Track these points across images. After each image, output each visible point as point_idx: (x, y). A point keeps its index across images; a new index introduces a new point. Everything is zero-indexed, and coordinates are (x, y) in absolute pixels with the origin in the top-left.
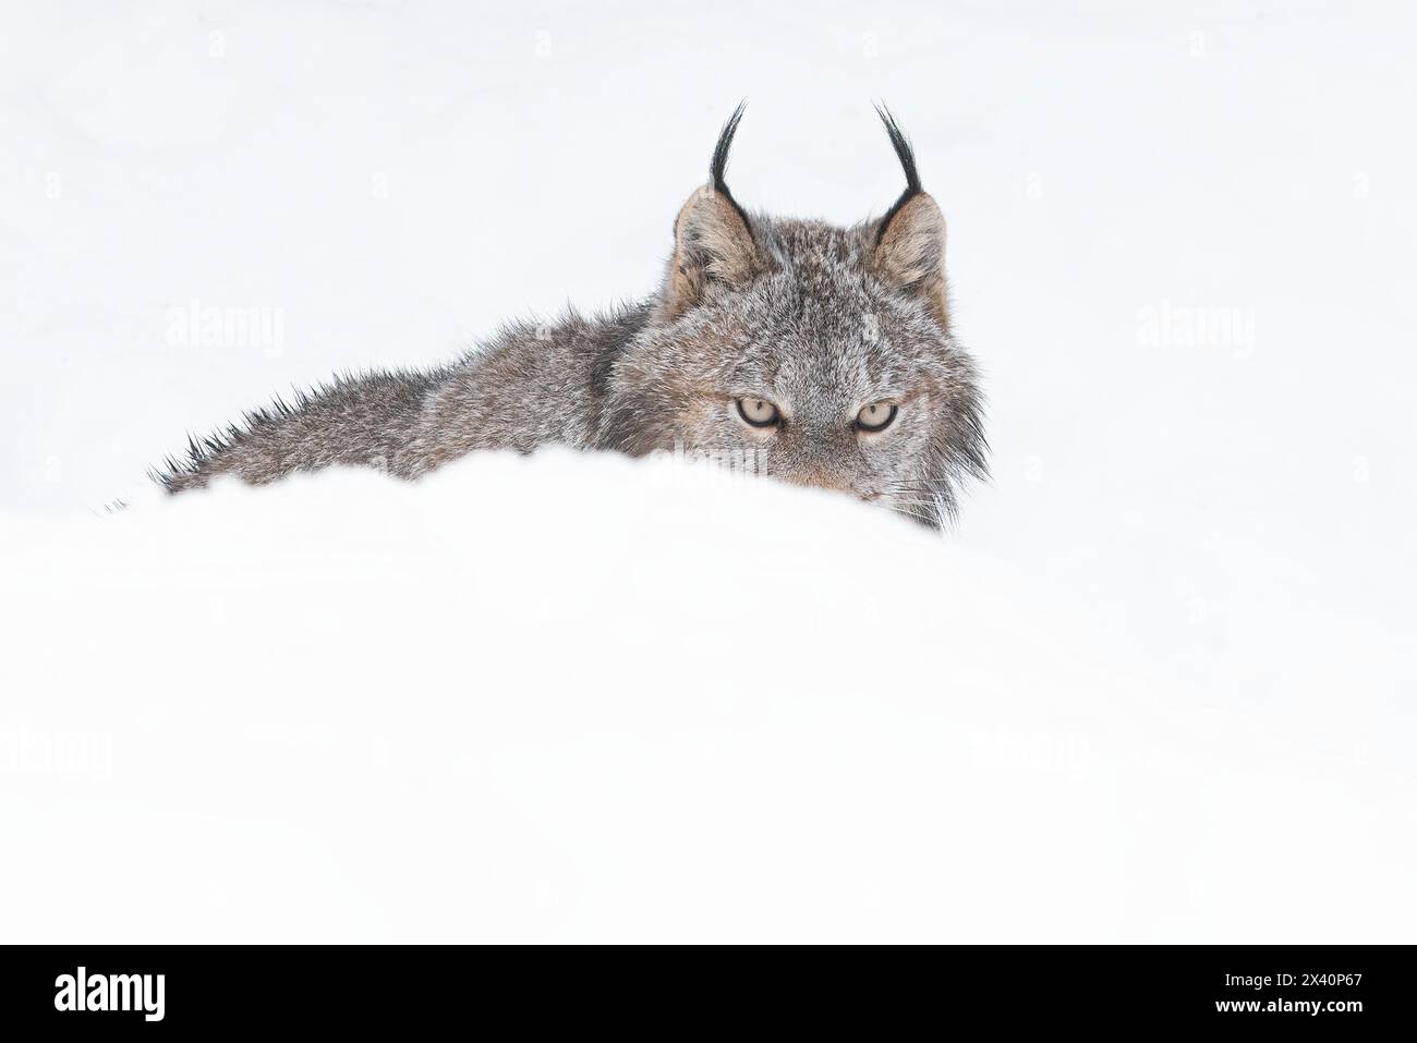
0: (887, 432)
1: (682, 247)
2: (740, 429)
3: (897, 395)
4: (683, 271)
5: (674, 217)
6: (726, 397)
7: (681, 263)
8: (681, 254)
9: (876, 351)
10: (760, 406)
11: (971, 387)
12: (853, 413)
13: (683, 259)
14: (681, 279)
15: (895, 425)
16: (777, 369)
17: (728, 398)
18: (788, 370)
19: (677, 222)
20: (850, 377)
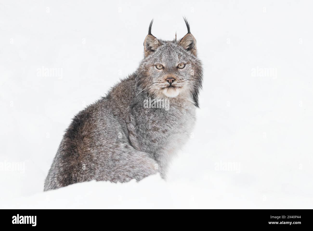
0: (184, 69)
1: (146, 47)
2: (157, 70)
3: (185, 62)
4: (146, 51)
5: (143, 43)
6: (153, 66)
7: (146, 50)
8: (145, 48)
9: (180, 54)
10: (160, 66)
11: (200, 67)
12: (177, 65)
13: (146, 49)
14: (146, 53)
15: (185, 68)
16: (162, 58)
17: (154, 66)
18: (164, 58)
19: (144, 44)
20: (175, 58)
